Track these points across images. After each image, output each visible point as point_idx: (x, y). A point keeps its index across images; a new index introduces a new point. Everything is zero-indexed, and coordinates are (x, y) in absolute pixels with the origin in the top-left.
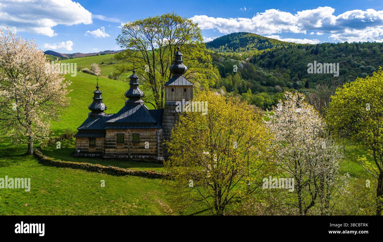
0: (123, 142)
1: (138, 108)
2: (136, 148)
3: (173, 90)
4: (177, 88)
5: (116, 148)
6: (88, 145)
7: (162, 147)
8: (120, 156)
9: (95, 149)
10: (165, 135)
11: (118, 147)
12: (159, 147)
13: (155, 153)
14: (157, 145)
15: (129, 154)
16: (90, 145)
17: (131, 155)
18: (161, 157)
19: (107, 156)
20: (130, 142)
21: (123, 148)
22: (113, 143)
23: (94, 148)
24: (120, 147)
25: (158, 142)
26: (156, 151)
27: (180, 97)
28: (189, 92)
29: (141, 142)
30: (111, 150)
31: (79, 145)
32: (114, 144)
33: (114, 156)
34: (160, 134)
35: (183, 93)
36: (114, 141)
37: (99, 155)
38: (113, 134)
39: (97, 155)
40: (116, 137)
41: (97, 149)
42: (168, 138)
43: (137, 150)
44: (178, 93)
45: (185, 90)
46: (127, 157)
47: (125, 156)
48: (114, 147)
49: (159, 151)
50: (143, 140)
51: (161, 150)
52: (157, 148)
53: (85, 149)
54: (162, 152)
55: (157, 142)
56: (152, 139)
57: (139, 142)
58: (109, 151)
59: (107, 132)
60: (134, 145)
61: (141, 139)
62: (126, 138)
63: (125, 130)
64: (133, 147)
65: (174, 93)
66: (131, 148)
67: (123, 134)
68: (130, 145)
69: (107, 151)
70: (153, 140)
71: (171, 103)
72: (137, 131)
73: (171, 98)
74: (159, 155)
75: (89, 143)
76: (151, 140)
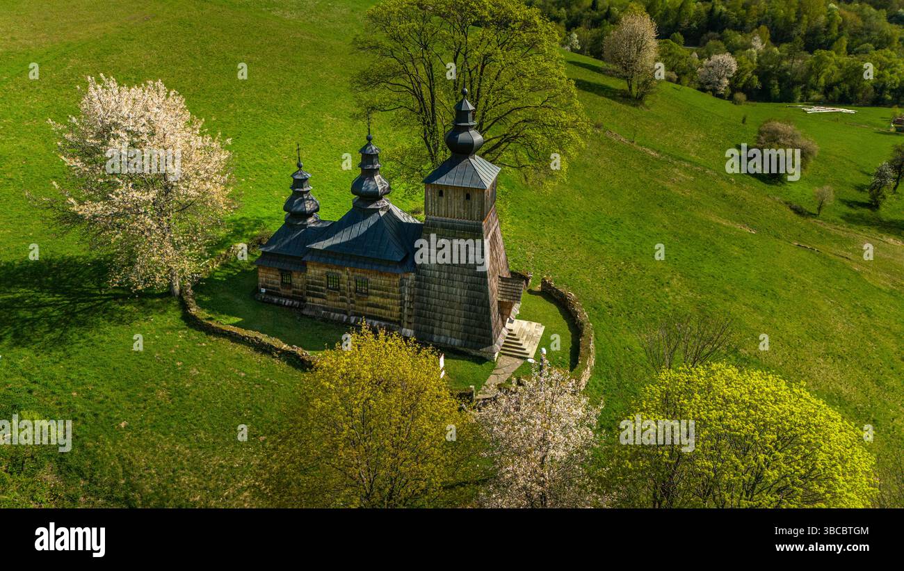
0: (338, 290)
1: (371, 221)
2: (362, 305)
3: (441, 194)
4: (450, 191)
5: (325, 299)
6: (279, 282)
7: (412, 309)
8: (332, 314)
9: (291, 291)
10: (419, 286)
11: (329, 297)
12: (406, 310)
13: (399, 319)
14: (402, 304)
15: (350, 313)
16: (282, 282)
17: (352, 315)
18: (408, 330)
19: (311, 310)
20: (350, 291)
21: (339, 301)
22: (320, 287)
23: (290, 289)
24: (333, 298)
25: (406, 299)
26: (400, 317)
27: (456, 209)
28: (477, 203)
29: (372, 294)
30: (317, 300)
31: (264, 279)
32: (322, 291)
33: (323, 312)
34: (411, 284)
35: (464, 202)
36: (321, 285)
37: (298, 303)
38: (320, 272)
39: (295, 303)
40: (325, 278)
41: (294, 292)
42: (425, 294)
43: (364, 308)
44: (453, 202)
45: (468, 197)
46: (345, 317)
47: (342, 315)
48: (322, 295)
49: (406, 318)
50: (375, 291)
51: (409, 316)
52: (401, 310)
53: (274, 289)
54: (411, 320)
55: (402, 298)
56: (393, 292)
57: (368, 294)
58: (313, 302)
59: (309, 267)
60: (358, 298)
61: (371, 288)
62: (343, 283)
63: (342, 268)
64: (357, 302)
65: (443, 200)
66: (352, 302)
67: (338, 274)
68: (351, 296)
69: (310, 302)
70: (394, 294)
71: (436, 220)
72: (364, 273)
73: (436, 210)
74: (406, 324)
75: (280, 278)
76: (391, 294)
